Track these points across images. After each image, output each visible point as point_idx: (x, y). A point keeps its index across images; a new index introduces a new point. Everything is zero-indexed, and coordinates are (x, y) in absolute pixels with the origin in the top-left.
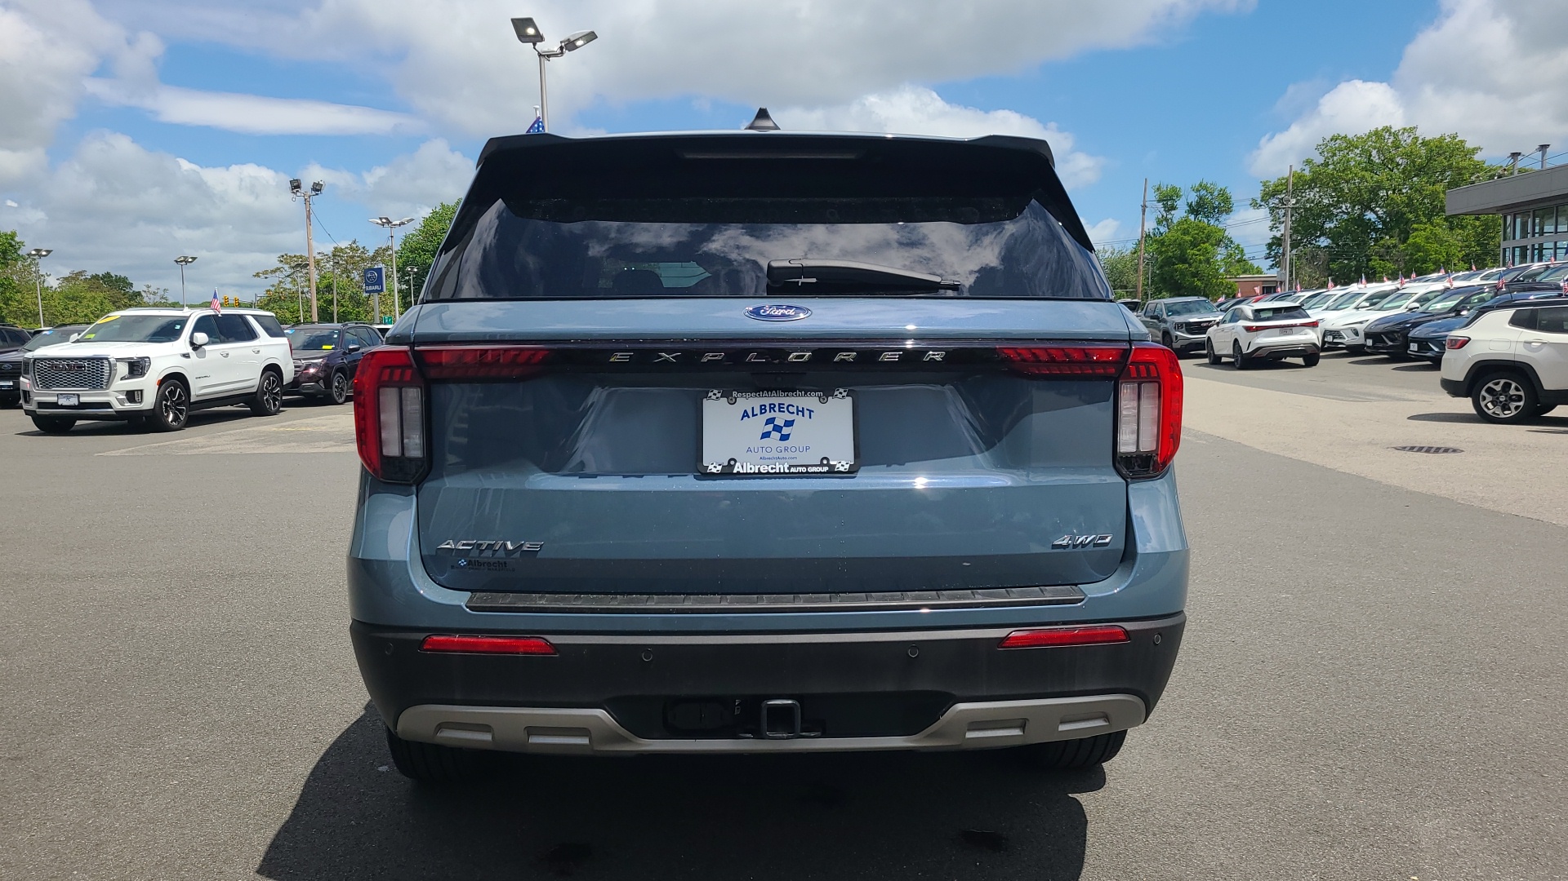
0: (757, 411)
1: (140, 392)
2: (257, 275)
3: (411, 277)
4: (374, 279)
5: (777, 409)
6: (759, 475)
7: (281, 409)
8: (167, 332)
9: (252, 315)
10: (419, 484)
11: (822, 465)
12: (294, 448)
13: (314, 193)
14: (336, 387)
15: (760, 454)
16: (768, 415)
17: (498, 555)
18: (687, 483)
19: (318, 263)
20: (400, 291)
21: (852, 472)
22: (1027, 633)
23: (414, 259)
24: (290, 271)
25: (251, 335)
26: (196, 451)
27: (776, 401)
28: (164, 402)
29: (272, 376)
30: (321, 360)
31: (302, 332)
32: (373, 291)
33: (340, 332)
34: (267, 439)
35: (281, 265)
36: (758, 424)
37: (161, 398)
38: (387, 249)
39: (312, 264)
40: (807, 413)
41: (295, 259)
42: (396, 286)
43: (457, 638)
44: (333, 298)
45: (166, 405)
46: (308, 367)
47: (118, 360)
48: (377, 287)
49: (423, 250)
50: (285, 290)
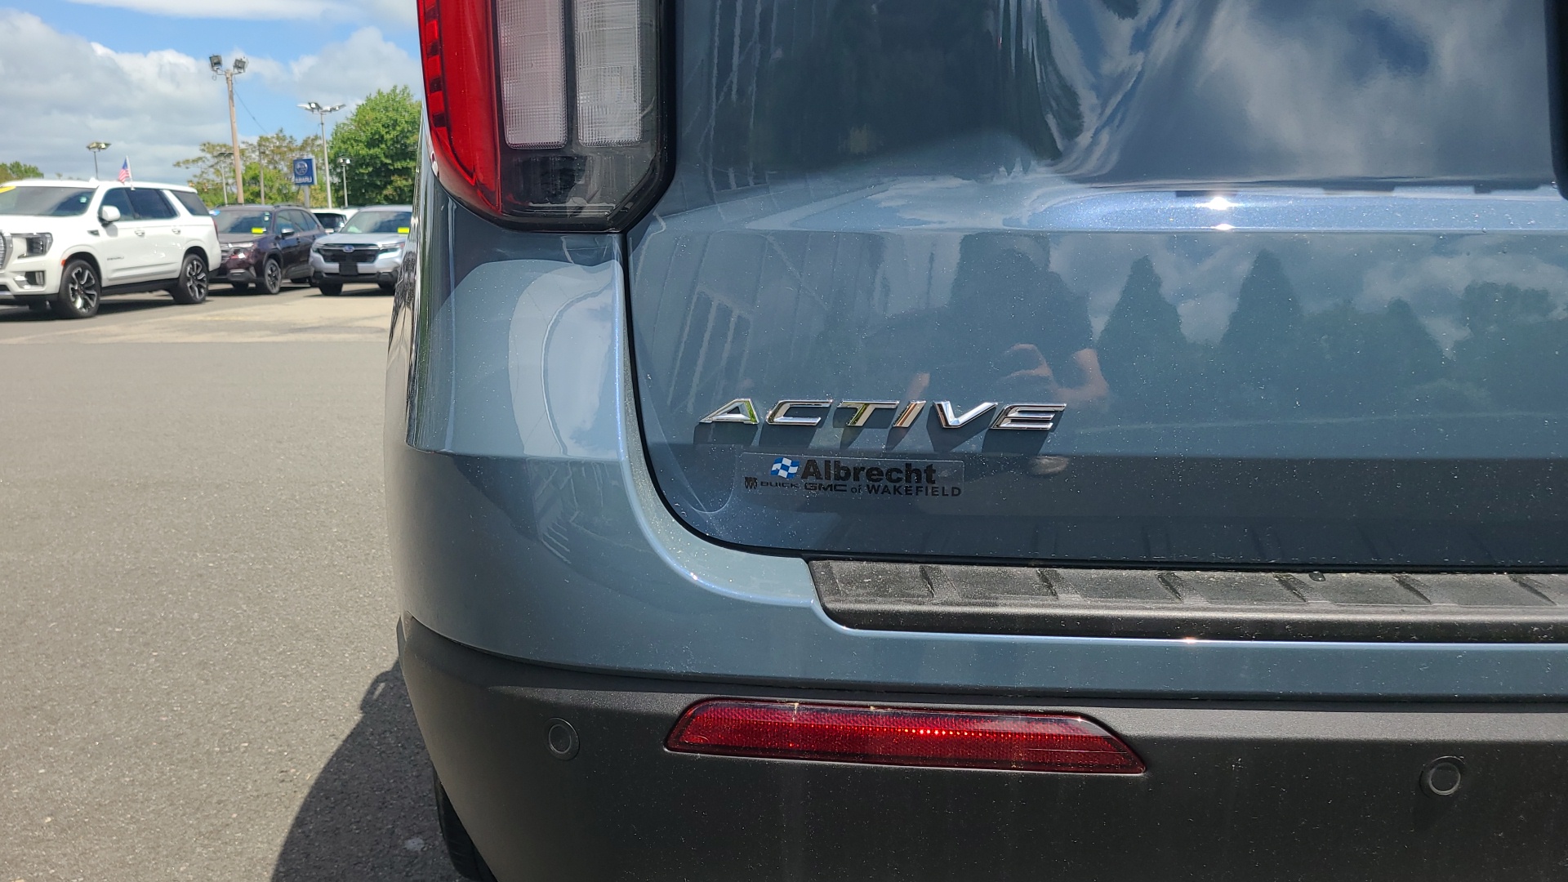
1: (41, 274)
2: (178, 164)
3: (344, 170)
4: (304, 170)
7: (208, 298)
8: (73, 205)
9: (172, 191)
10: (629, 229)
12: (223, 337)
13: (236, 71)
14: (269, 275)
19: (242, 152)
20: (332, 184)
23: (346, 150)
24: (212, 161)
25: (170, 213)
26: (108, 340)
28: (71, 286)
29: (197, 260)
30: (250, 245)
31: (229, 214)
32: (304, 184)
33: (271, 213)
34: (192, 328)
35: (202, 154)
37: (67, 280)
38: (316, 138)
39: (237, 154)
41: (218, 148)
42: (328, 179)
44: (260, 191)
45: (72, 289)
46: (237, 252)
47: (14, 235)
48: (307, 179)
49: (356, 141)
50: (208, 181)
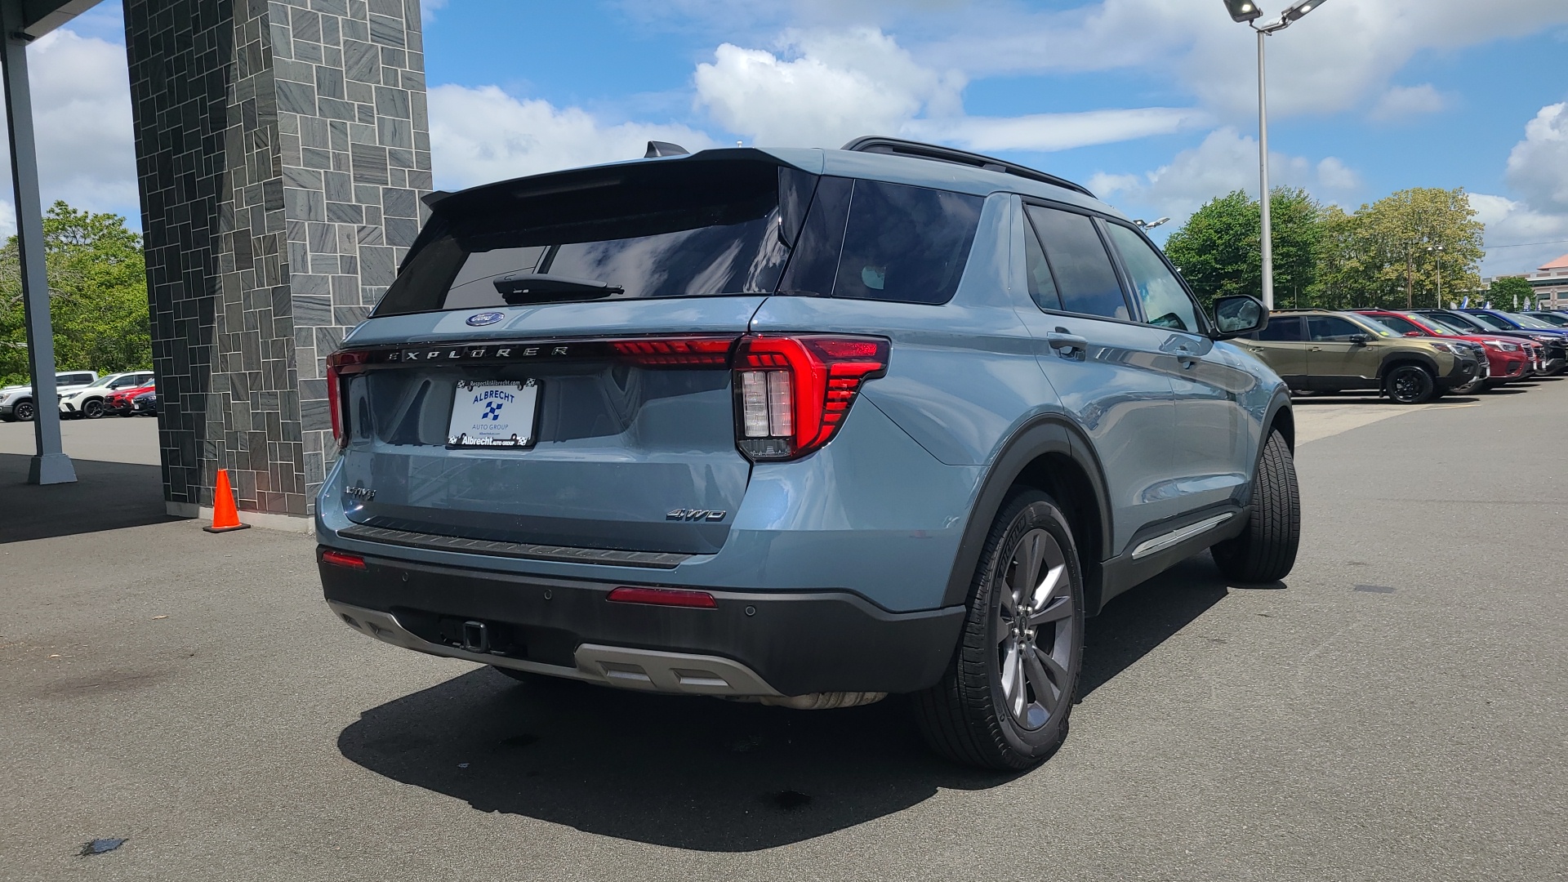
0: (483, 397)
5: (494, 395)
6: (475, 447)
11: (511, 440)
15: (480, 431)
16: (489, 400)
18: (440, 452)
21: (530, 446)
22: (631, 590)
27: (494, 388)
36: (482, 407)
40: (510, 398)
49: (1188, 249)
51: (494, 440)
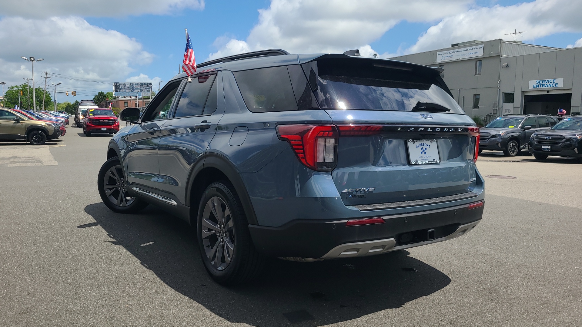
0: (419, 146)
5: (423, 145)
6: (422, 164)
10: (332, 171)
11: (434, 161)
15: (422, 158)
17: (362, 193)
18: (407, 168)
21: (440, 163)
22: (472, 205)
36: (420, 150)
40: (429, 146)
43: (357, 220)
51: (429, 162)
